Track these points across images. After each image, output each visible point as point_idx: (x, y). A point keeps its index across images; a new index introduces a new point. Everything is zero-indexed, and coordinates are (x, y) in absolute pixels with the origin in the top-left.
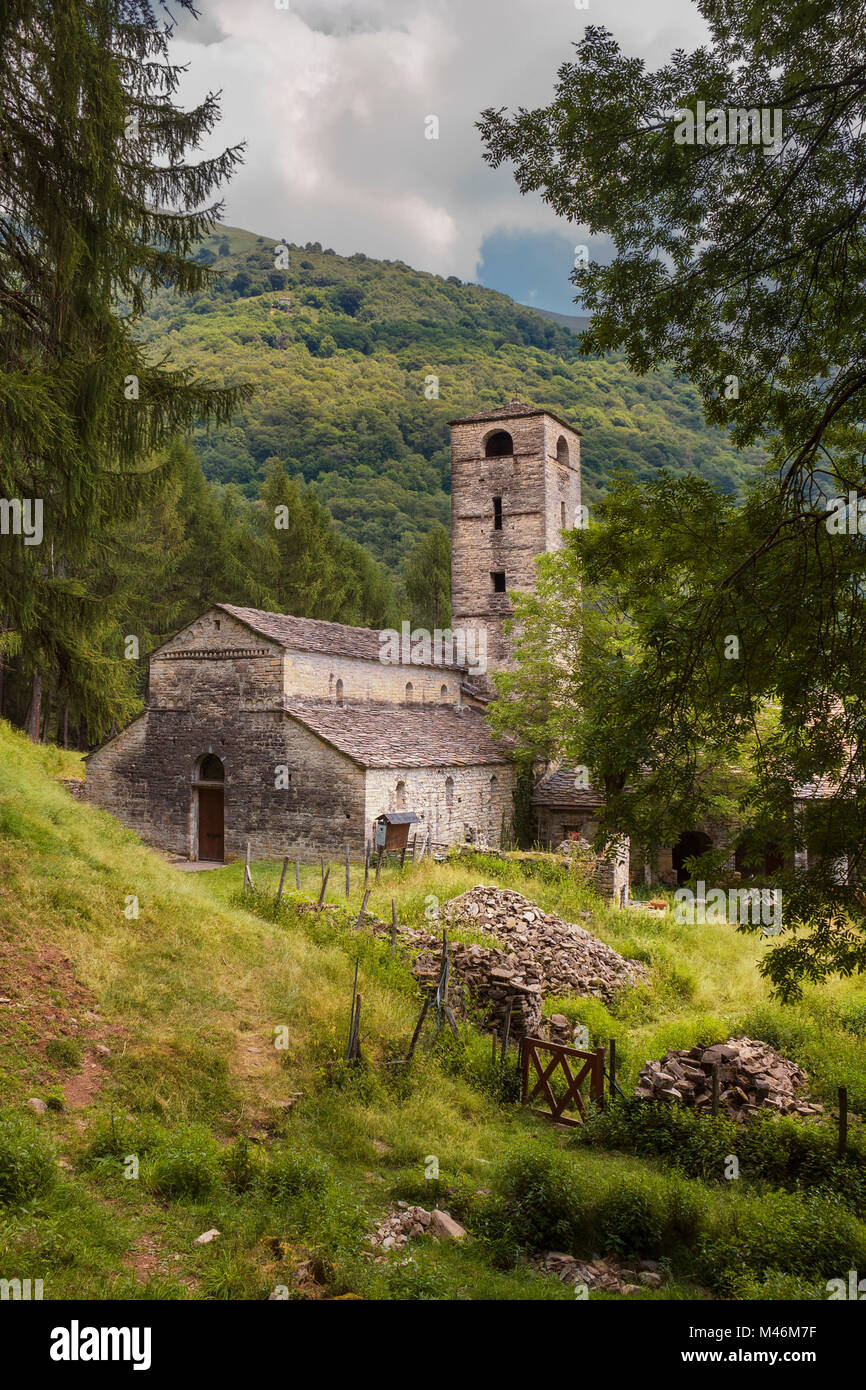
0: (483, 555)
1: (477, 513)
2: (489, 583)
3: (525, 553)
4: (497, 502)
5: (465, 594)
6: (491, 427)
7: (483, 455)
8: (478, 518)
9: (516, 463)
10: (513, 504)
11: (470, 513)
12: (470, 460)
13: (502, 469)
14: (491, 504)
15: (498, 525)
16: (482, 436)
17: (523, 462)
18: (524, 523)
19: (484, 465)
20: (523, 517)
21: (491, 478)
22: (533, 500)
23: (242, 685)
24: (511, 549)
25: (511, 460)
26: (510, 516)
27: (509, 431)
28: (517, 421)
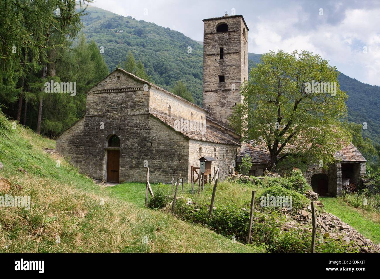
0: (216, 68)
1: (214, 53)
2: (218, 79)
3: (233, 68)
4: (222, 50)
5: (208, 83)
6: (220, 21)
7: (216, 32)
8: (214, 55)
9: (229, 34)
10: (228, 50)
11: (211, 53)
12: (211, 34)
13: (223, 37)
14: (219, 50)
15: (222, 57)
16: (216, 25)
17: (232, 34)
18: (232, 56)
19: (216, 35)
20: (232, 55)
21: (220, 40)
22: (236, 48)
23: (130, 104)
24: (227, 66)
25: (227, 33)
26: (227, 54)
27: (227, 23)
28: (230, 19)
